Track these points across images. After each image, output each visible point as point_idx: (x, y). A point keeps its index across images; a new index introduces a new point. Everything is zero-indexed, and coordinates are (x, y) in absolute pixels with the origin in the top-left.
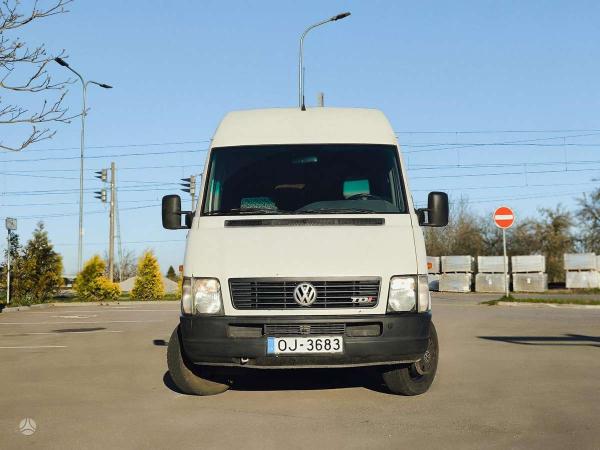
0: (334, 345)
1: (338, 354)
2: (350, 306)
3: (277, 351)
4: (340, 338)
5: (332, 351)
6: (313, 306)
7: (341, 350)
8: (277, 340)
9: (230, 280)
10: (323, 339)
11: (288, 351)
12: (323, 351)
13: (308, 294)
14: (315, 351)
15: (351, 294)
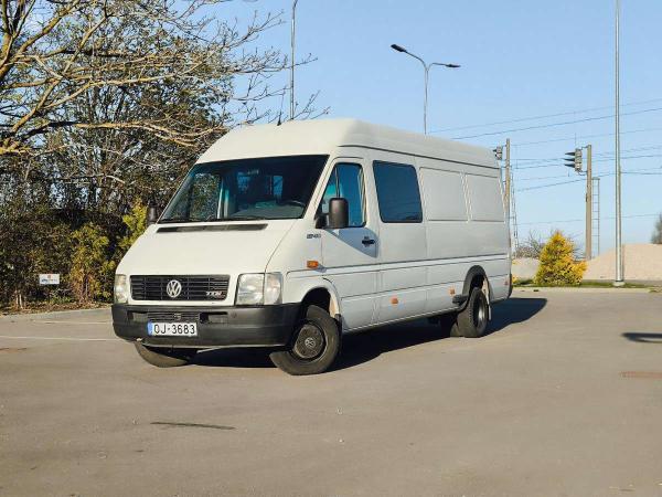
0: (191, 329)
1: (192, 337)
2: (205, 298)
3: (154, 333)
4: (195, 324)
5: (189, 334)
6: (179, 298)
7: (195, 334)
8: (154, 324)
9: (131, 277)
10: (183, 324)
11: (160, 334)
12: (183, 334)
13: (175, 289)
14: (177, 334)
15: (207, 289)
